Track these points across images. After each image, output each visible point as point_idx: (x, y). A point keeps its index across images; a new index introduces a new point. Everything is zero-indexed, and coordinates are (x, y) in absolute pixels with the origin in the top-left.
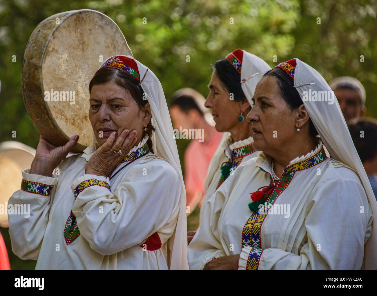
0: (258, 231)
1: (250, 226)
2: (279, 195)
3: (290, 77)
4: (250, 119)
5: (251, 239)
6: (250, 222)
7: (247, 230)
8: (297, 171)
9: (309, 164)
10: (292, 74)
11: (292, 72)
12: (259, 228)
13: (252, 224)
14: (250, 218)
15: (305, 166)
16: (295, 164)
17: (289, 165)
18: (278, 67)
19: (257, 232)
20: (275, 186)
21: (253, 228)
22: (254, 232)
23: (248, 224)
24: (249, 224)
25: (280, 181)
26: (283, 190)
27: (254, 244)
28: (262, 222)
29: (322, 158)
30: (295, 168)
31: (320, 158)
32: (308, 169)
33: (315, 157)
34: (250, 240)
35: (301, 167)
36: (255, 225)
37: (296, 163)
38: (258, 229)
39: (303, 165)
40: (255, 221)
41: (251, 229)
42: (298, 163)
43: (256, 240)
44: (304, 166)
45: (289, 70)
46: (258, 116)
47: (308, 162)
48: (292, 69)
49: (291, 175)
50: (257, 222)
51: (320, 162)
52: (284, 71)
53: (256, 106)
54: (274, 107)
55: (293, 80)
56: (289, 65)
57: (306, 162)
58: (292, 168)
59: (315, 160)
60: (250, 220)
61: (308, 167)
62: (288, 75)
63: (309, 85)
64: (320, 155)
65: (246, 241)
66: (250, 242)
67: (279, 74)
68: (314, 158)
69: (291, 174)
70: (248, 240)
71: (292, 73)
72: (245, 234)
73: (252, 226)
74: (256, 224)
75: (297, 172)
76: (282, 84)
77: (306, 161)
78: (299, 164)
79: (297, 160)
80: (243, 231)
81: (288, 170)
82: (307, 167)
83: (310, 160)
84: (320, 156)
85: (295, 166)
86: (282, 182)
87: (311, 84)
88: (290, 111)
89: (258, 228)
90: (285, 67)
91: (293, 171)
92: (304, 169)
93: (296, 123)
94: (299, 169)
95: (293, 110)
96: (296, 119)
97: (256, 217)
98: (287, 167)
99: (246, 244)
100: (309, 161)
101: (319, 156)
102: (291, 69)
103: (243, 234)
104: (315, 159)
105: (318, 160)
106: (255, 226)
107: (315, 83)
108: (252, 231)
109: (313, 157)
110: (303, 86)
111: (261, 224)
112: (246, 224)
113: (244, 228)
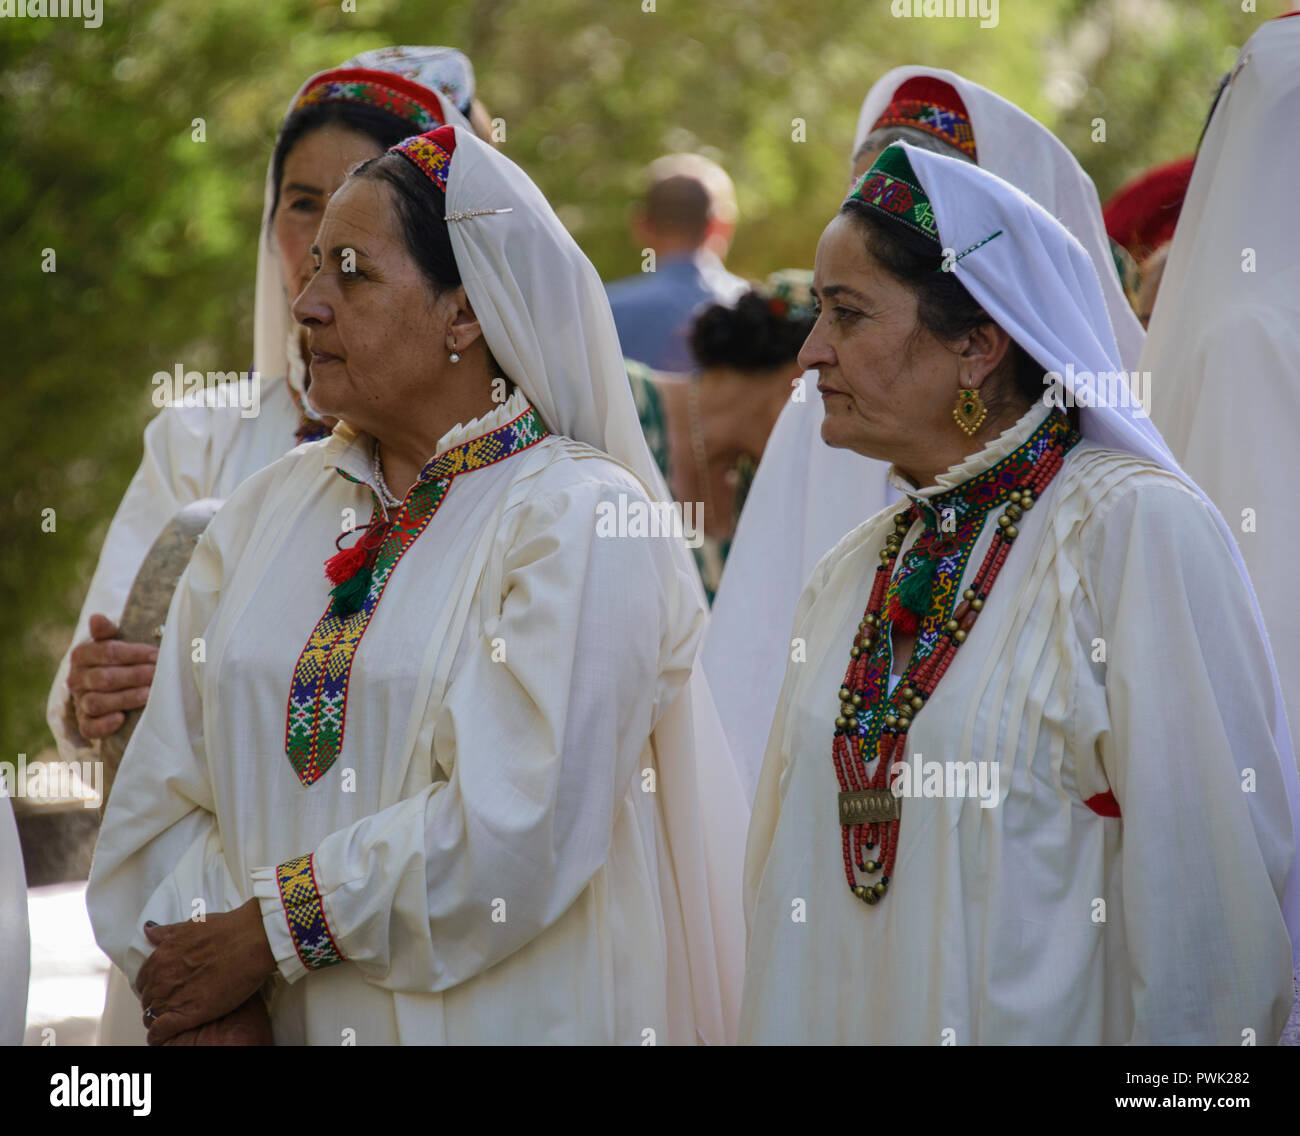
0: (345, 667)
1: (320, 655)
2: (404, 551)
3: (435, 186)
4: (305, 317)
5: (319, 694)
6: (318, 642)
7: (309, 668)
8: (458, 473)
9: (495, 448)
10: (442, 177)
11: (442, 171)
12: (347, 659)
13: (326, 648)
14: (315, 630)
15: (484, 455)
16: (453, 451)
17: (436, 456)
18: (397, 150)
19: (341, 670)
20: (391, 524)
21: (329, 661)
22: (330, 670)
23: (311, 648)
24: (316, 648)
25: (405, 508)
26: (416, 534)
27: (324, 710)
28: (358, 640)
29: (536, 432)
30: (454, 462)
31: (528, 431)
32: (493, 466)
33: (515, 428)
34: (315, 699)
35: (472, 461)
36: (335, 652)
37: (455, 444)
38: (343, 662)
39: (475, 454)
40: (334, 639)
41: (323, 663)
42: (460, 447)
43: (332, 695)
44: (480, 456)
45: (432, 162)
46: (330, 308)
47: (491, 443)
48: (442, 160)
49: (441, 488)
50: (343, 642)
51: (529, 446)
52: (415, 165)
53: (325, 274)
54: (380, 282)
55: (443, 195)
56: (431, 148)
57: (484, 442)
58: (446, 465)
59: (515, 437)
60: (317, 634)
61: (492, 460)
62: (429, 179)
63: (494, 213)
64: (530, 422)
65: (302, 701)
66: (314, 703)
67: (400, 176)
68: (510, 430)
69: (439, 484)
70: (308, 697)
71: (440, 174)
72: (303, 680)
73: (326, 656)
74: (339, 647)
75: (458, 479)
76: (409, 208)
77: (486, 438)
78: (465, 448)
79: (457, 434)
80: (296, 672)
81: (434, 472)
82: (488, 458)
83: (497, 437)
84: (530, 426)
85: (452, 458)
86: (410, 509)
87: (498, 211)
88: (431, 299)
89: (345, 658)
90: (420, 153)
91: (447, 474)
92: (482, 466)
93: (449, 335)
94: (465, 468)
95: (440, 293)
96: (450, 323)
97: (336, 625)
98: (430, 461)
99: (301, 708)
100: (494, 438)
101: (527, 424)
102: (440, 162)
103: (295, 679)
104: (512, 434)
105: (524, 439)
106: (334, 654)
107: (511, 210)
108: (326, 669)
109: (507, 426)
110: (476, 218)
111: (355, 647)
112: (306, 650)
113: (299, 664)
